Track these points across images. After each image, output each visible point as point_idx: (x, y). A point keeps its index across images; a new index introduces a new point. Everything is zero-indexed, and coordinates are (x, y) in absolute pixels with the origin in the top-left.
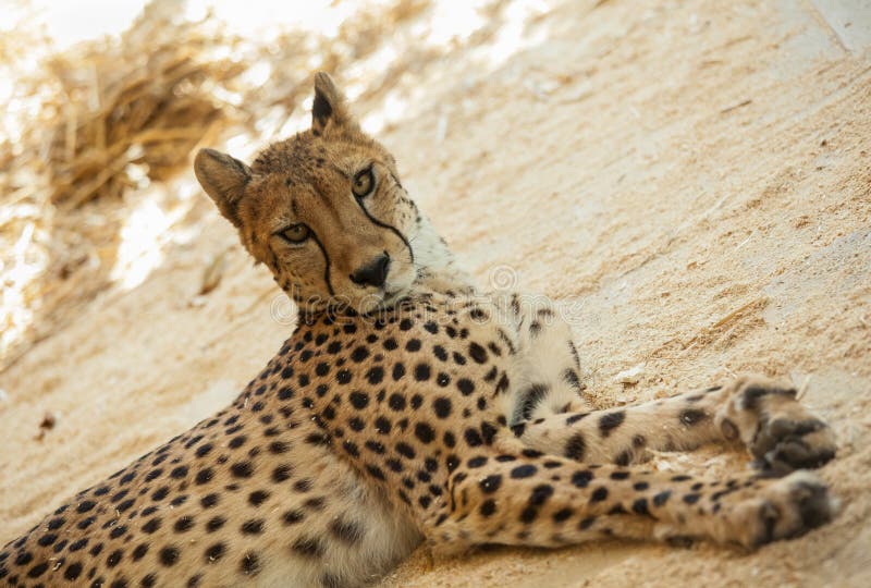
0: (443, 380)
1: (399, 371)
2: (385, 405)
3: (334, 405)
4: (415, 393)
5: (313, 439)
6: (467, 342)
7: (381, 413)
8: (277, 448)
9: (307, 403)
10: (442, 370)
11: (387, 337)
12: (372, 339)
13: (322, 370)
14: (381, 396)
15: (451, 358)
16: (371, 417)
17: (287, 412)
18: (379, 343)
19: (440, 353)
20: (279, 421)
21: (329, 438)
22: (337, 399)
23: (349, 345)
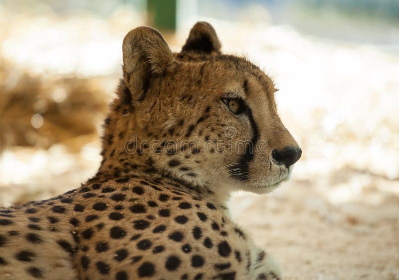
0: (187, 249)
1: (160, 229)
2: (134, 243)
3: (96, 229)
4: (162, 244)
5: (64, 244)
6: (222, 238)
7: (127, 247)
8: (33, 238)
9: (74, 222)
10: (190, 243)
11: (165, 208)
12: (153, 204)
13: (100, 207)
14: (135, 237)
15: (202, 240)
16: (117, 246)
17: (53, 220)
18: (157, 209)
19: (197, 233)
20: (44, 223)
21: (77, 248)
22: (100, 226)
23: (132, 200)
